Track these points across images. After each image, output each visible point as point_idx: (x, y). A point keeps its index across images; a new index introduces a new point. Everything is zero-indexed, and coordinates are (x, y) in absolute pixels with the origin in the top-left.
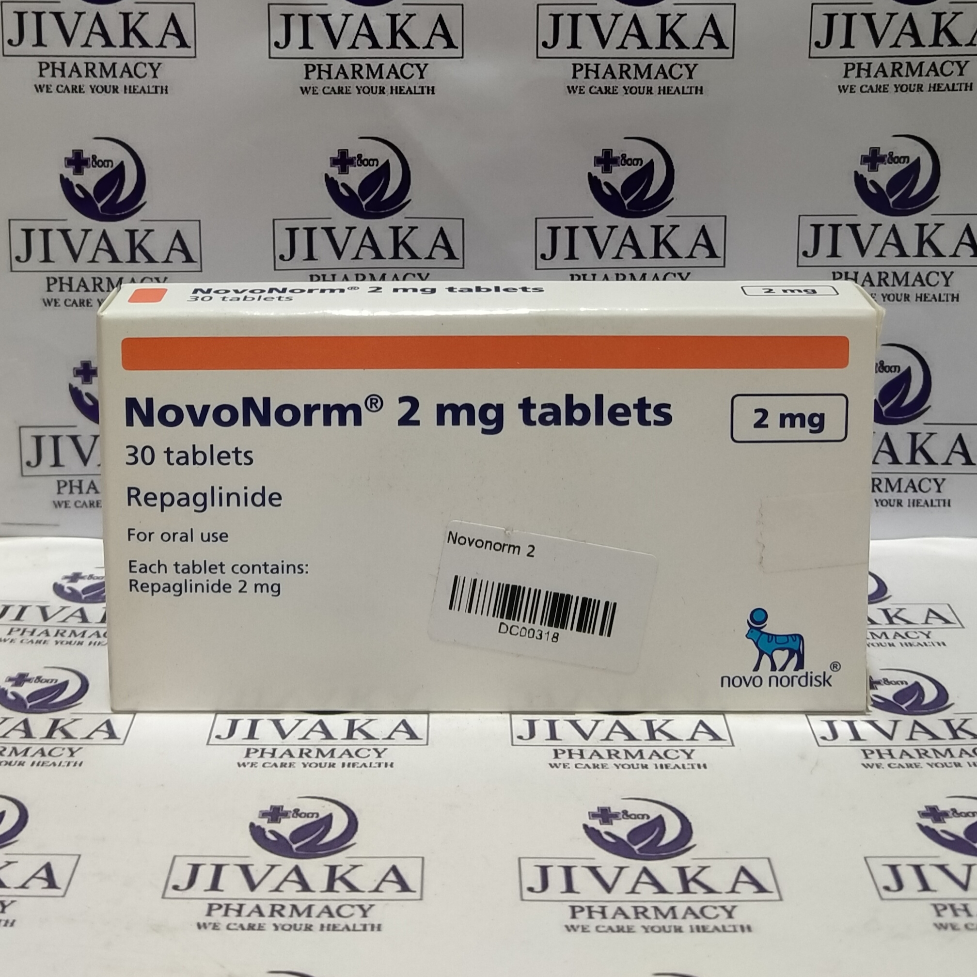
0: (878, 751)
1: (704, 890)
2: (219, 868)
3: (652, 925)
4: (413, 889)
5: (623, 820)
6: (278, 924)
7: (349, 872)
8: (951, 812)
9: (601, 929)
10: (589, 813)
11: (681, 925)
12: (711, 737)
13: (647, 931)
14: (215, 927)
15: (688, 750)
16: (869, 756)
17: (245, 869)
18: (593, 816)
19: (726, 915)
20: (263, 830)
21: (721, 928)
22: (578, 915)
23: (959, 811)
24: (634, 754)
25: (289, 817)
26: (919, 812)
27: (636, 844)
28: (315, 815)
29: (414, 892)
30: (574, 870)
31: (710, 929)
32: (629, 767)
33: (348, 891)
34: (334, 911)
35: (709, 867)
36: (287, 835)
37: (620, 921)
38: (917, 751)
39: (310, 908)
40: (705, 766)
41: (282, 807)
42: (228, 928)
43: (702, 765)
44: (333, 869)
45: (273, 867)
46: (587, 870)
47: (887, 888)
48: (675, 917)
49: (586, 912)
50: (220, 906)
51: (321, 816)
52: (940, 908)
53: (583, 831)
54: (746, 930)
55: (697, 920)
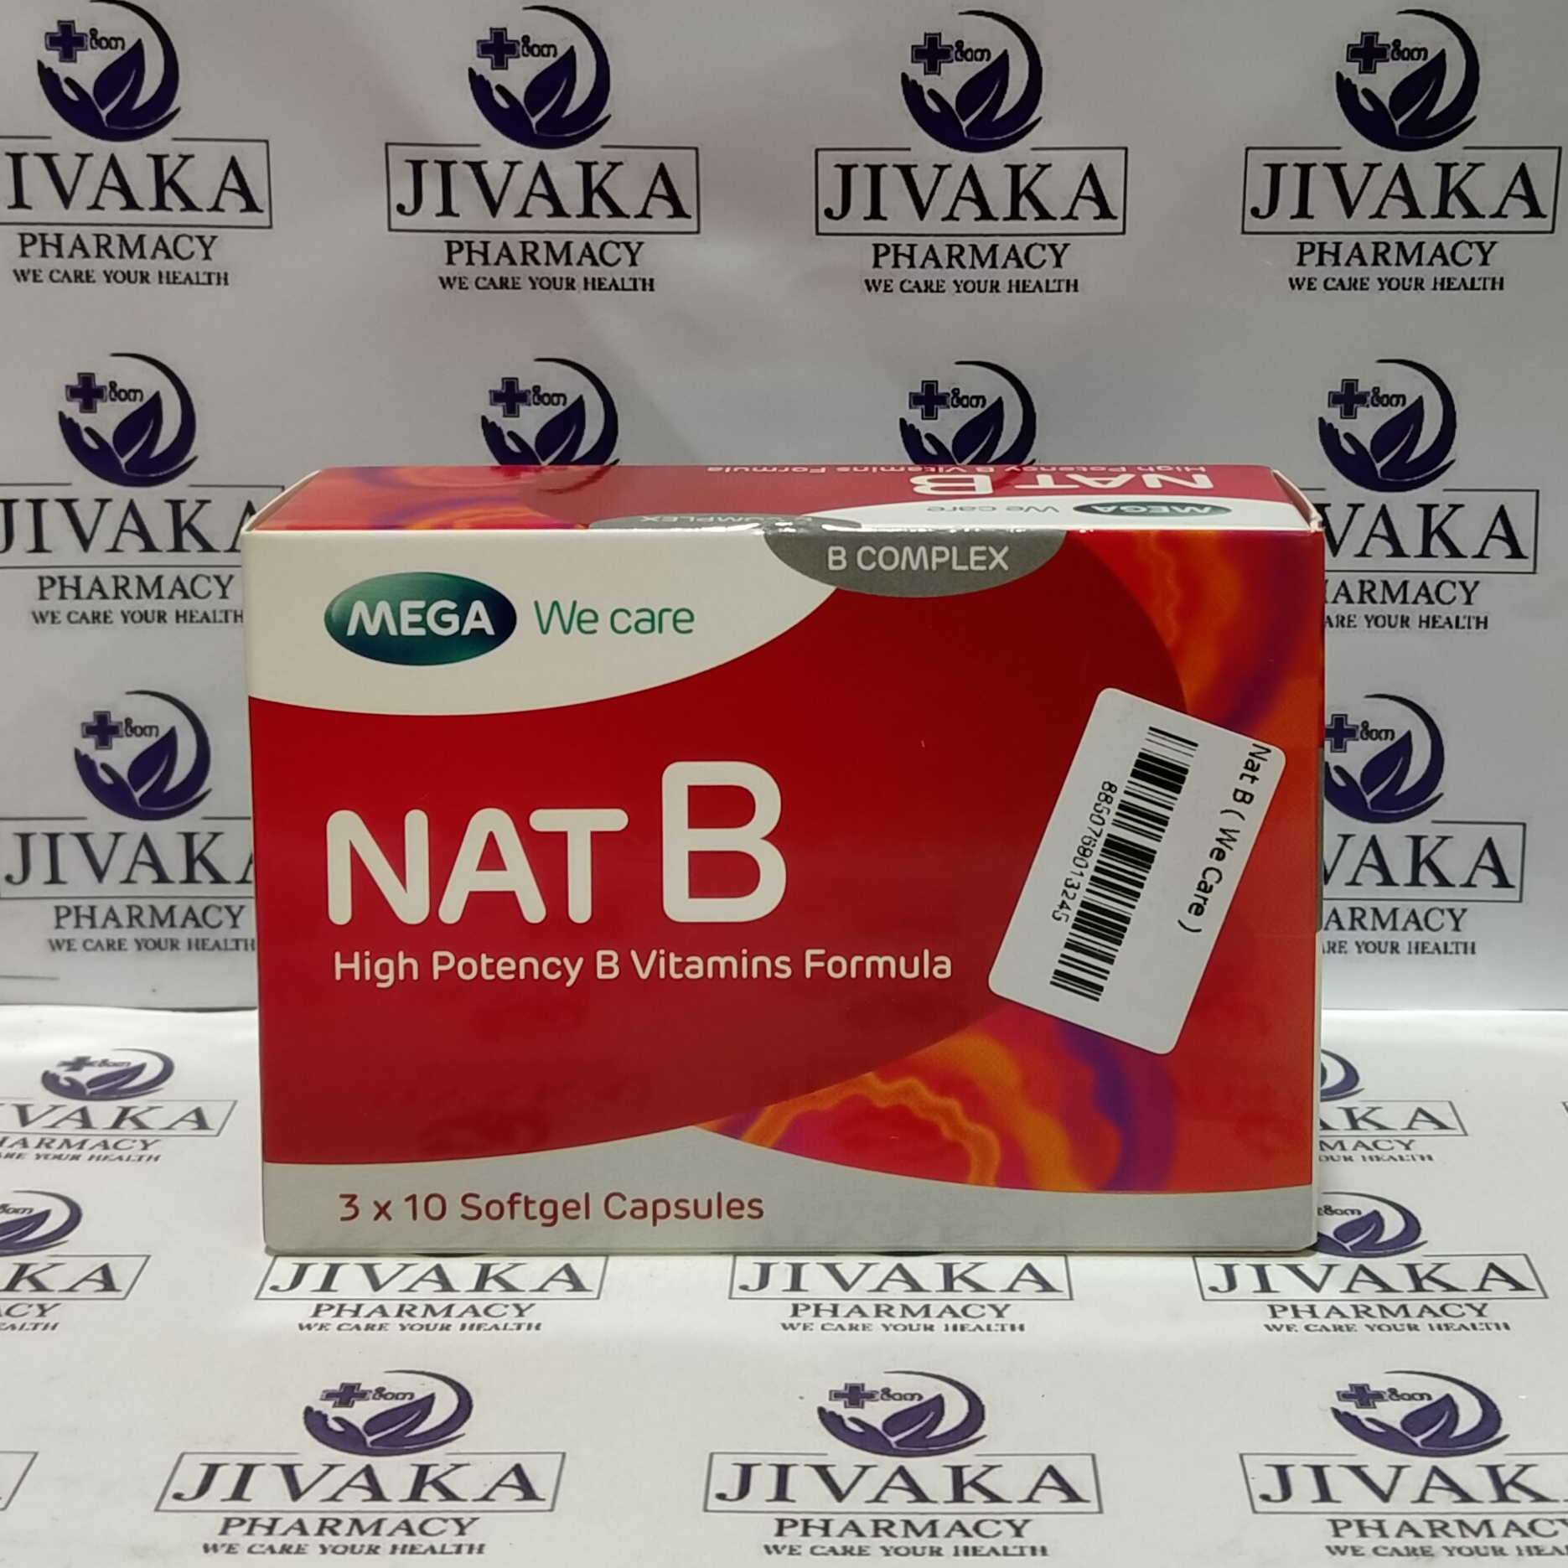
0: (1294, 1308)
1: (985, 1498)
2: (248, 1470)
3: (896, 1545)
4: (541, 1496)
5: (881, 1402)
6: (327, 1546)
7: (447, 1473)
8: (1388, 1393)
9: (817, 1551)
10: (831, 1392)
11: (941, 1546)
12: (1039, 1287)
13: (887, 1554)
14: (231, 1549)
15: (1001, 1305)
16: (1278, 1314)
17: (289, 1471)
18: (836, 1395)
19: (1012, 1531)
20: (325, 1417)
21: (1000, 1551)
22: (786, 1531)
23: (1400, 1393)
24: (915, 1311)
25: (368, 1399)
26: (1338, 1393)
27: (893, 1435)
28: (408, 1396)
29: (543, 1500)
30: (792, 1472)
31: (984, 1551)
32: (905, 1329)
33: (441, 1500)
34: (415, 1527)
35: (1000, 1466)
36: (360, 1425)
37: (851, 1539)
38: (1355, 1307)
39: (379, 1522)
40: (1022, 1328)
41: (359, 1385)
42: (250, 1551)
43: (1017, 1326)
44: (423, 1470)
45: (332, 1467)
46: (813, 1470)
47: (1266, 1498)
48: (934, 1535)
49: (800, 1528)
50: (243, 1522)
51: (418, 1397)
52: (1340, 1524)
53: (816, 1416)
54: (1039, 1553)
55: (967, 1539)
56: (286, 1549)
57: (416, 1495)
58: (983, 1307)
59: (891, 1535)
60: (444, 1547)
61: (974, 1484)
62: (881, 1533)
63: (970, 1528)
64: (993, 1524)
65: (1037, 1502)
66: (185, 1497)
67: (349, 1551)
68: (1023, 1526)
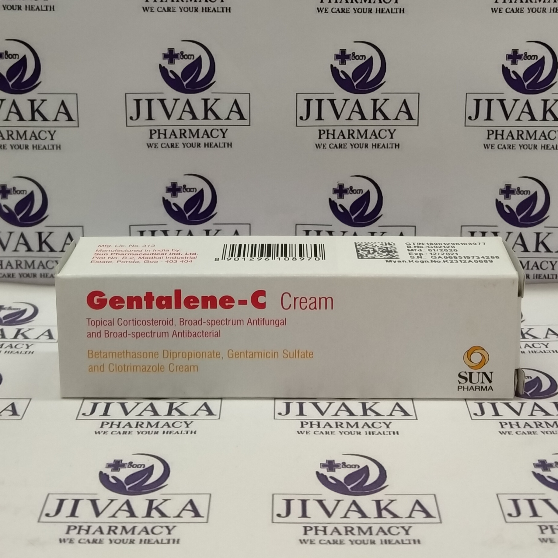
56: (95, 541)
57: (148, 515)
58: (380, 423)
59: (353, 534)
60: (162, 540)
61: (385, 508)
62: (349, 533)
63: (386, 530)
64: (396, 528)
65: (413, 518)
66: (51, 515)
67: (122, 542)
68: (408, 529)
